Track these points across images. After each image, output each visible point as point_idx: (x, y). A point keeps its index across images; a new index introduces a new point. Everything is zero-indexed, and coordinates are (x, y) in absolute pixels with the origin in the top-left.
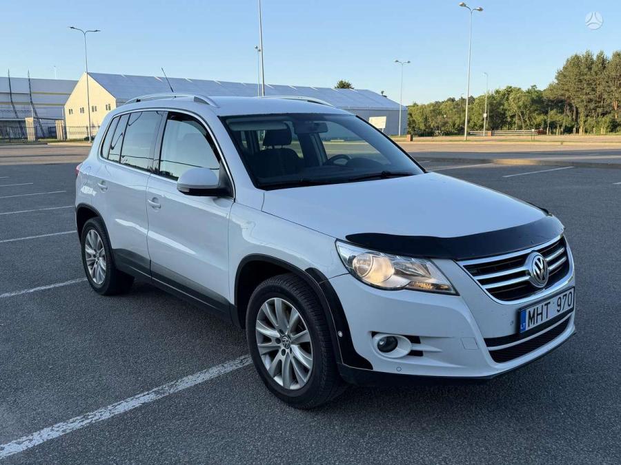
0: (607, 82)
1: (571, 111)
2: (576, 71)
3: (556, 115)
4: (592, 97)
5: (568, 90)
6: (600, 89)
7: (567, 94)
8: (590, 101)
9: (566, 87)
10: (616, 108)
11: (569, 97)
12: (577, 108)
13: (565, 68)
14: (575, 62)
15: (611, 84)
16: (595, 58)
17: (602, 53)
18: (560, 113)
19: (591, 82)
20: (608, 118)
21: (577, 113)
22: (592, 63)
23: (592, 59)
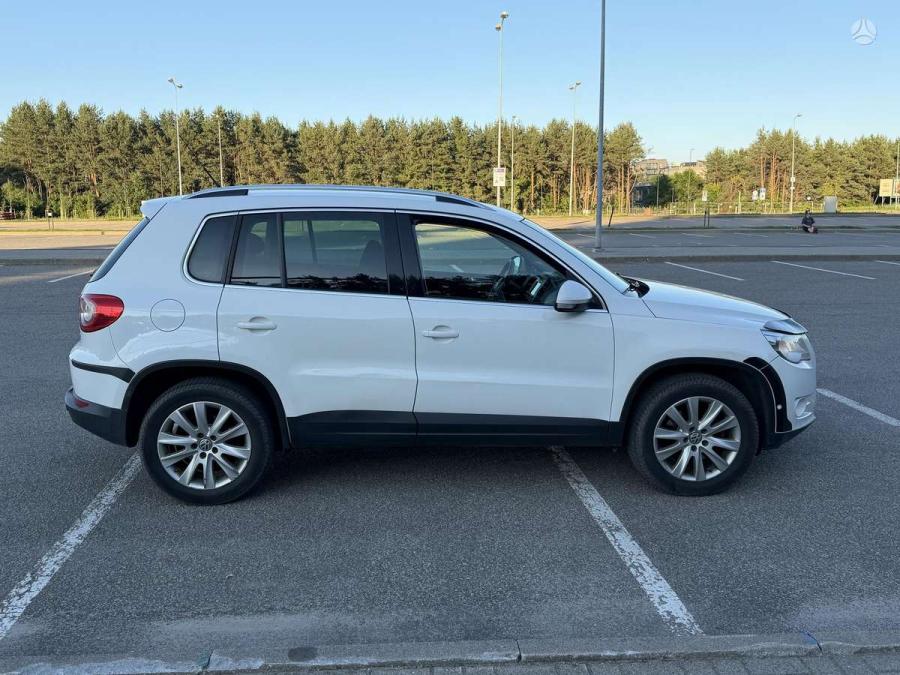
0: (78, 146)
1: (35, 184)
2: (31, 127)
3: (13, 189)
4: (61, 165)
5: (23, 154)
6: (70, 154)
7: (23, 160)
8: (57, 171)
9: (20, 150)
10: (95, 183)
11: (26, 165)
12: (42, 181)
13: (12, 121)
14: (26, 113)
15: (84, 149)
16: (55, 111)
17: (64, 105)
18: (17, 186)
19: (56, 144)
20: (87, 196)
21: (44, 189)
22: (53, 118)
23: (50, 112)
